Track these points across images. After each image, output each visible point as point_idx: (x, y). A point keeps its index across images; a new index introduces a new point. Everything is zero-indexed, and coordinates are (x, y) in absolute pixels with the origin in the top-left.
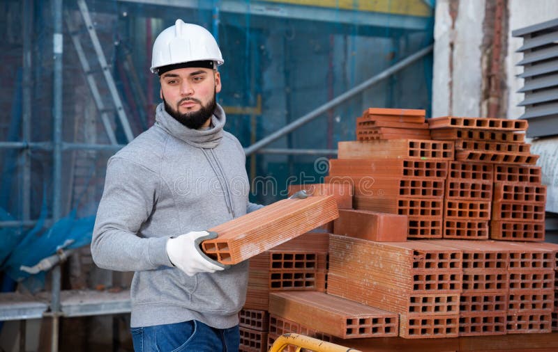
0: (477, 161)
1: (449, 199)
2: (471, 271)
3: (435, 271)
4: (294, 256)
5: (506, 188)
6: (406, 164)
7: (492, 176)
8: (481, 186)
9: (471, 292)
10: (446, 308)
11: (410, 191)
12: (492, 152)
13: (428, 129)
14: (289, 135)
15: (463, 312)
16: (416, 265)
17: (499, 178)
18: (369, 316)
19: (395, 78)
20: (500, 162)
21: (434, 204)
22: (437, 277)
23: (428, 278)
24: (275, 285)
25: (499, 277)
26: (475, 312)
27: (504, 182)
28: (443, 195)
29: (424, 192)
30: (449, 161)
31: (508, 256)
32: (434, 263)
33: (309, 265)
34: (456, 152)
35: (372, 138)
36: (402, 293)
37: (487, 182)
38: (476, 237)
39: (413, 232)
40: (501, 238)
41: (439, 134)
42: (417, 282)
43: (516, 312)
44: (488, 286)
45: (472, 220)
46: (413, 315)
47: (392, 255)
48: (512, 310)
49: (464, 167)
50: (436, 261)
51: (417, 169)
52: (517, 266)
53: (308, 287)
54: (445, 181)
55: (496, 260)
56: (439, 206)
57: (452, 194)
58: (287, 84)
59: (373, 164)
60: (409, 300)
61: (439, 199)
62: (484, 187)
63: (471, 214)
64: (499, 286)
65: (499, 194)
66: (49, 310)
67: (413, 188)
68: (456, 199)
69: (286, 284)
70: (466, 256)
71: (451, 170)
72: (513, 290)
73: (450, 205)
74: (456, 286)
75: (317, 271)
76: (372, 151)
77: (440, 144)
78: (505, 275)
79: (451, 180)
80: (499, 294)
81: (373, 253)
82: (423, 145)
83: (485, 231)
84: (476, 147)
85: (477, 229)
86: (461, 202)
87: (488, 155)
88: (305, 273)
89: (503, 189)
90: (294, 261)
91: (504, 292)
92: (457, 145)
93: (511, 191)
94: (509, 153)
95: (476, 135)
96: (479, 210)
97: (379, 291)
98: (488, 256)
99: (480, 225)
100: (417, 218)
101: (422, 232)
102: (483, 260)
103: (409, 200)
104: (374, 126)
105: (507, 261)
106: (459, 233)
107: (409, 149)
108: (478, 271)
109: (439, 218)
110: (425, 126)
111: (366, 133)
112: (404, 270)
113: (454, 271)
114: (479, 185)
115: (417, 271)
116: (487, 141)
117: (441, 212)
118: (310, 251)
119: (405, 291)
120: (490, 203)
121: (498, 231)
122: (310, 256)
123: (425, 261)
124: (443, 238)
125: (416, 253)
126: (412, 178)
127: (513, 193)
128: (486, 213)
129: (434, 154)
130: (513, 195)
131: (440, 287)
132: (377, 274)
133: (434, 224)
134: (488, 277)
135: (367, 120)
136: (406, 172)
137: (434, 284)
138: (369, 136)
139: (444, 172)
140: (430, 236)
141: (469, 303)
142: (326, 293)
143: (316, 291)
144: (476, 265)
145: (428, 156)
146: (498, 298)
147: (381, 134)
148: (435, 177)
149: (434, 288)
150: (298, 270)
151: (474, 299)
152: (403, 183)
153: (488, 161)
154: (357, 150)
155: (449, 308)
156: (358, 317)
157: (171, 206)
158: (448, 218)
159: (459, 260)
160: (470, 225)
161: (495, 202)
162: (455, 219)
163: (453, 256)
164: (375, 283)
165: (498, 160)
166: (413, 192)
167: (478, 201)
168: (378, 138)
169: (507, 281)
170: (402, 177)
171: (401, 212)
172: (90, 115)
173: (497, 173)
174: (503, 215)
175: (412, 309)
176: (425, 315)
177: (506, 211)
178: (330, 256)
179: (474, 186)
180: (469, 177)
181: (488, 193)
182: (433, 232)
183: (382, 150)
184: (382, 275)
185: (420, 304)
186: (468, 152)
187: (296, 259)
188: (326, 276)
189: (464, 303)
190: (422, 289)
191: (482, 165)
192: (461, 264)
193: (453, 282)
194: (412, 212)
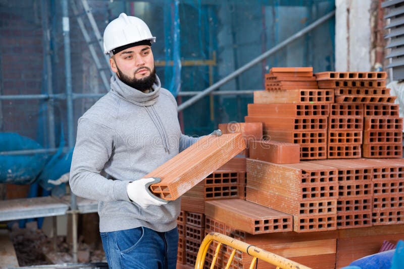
0: (350, 103)
1: (331, 131)
2: (345, 183)
3: (318, 184)
4: (222, 175)
5: (373, 121)
6: (299, 107)
7: (363, 113)
8: (354, 120)
9: (345, 197)
10: (327, 210)
11: (302, 126)
12: (362, 96)
13: (316, 81)
14: (237, 78)
15: (340, 212)
16: (304, 181)
17: (368, 113)
18: (271, 218)
19: (310, 35)
20: (368, 102)
21: (320, 135)
22: (320, 189)
23: (313, 189)
24: (209, 196)
25: (366, 186)
26: (349, 211)
27: (372, 116)
28: (326, 128)
29: (313, 127)
30: (330, 103)
31: (372, 171)
32: (317, 179)
33: (233, 181)
34: (335, 97)
35: (276, 89)
36: (295, 200)
37: (359, 117)
38: (352, 156)
39: (305, 155)
40: (370, 156)
41: (323, 84)
42: (305, 193)
43: (379, 210)
44: (358, 193)
45: (348, 145)
46: (303, 216)
47: (287, 174)
48: (376, 209)
49: (342, 107)
50: (318, 177)
51: (307, 110)
52: (379, 178)
53: (233, 196)
54: (328, 118)
55: (363, 174)
56: (324, 136)
57: (333, 127)
58: (234, 42)
59: (276, 108)
60: (299, 206)
61: (324, 131)
62: (357, 121)
63: (348, 141)
64: (366, 192)
65: (368, 126)
66: (70, 209)
67: (304, 124)
68: (336, 131)
69: (217, 195)
70: (340, 172)
71: (332, 110)
72: (376, 194)
73: (332, 135)
74: (334, 194)
75: (239, 184)
76: (276, 97)
77: (323, 92)
78: (370, 184)
79: (332, 117)
80: (366, 198)
81: (275, 172)
82: (311, 93)
83: (358, 152)
84: (350, 92)
85: (352, 151)
86: (340, 132)
87: (359, 98)
88: (230, 186)
89: (370, 121)
90: (222, 178)
91: (369, 197)
92: (336, 92)
93: (377, 122)
94: (374, 96)
95: (350, 84)
96: (353, 137)
97: (280, 199)
98: (357, 172)
99: (355, 148)
100: (308, 145)
101: (312, 155)
102: (353, 175)
103: (301, 133)
104: (277, 80)
105: (371, 174)
106: (339, 154)
107: (301, 96)
108: (349, 183)
109: (324, 145)
110: (313, 78)
111: (271, 85)
112: (296, 185)
113: (332, 183)
114: (353, 120)
115: (305, 185)
116: (358, 88)
117: (326, 140)
118: (234, 171)
119: (296, 199)
120: (361, 132)
121: (368, 152)
122: (234, 175)
123: (311, 178)
124: (327, 159)
125: (304, 172)
126: (303, 117)
127: (378, 124)
128: (359, 139)
129: (319, 99)
130: (378, 126)
131: (322, 195)
132: (278, 187)
133: (320, 149)
134: (358, 187)
135: (271, 76)
136: (299, 113)
137: (318, 194)
138: (274, 87)
139: (327, 112)
140: (317, 157)
141: (344, 205)
142: (245, 200)
143: (238, 198)
144: (348, 178)
145: (315, 101)
146: (365, 201)
147: (281, 86)
148: (321, 115)
149: (317, 196)
150: (226, 185)
151: (348, 202)
152: (297, 121)
153: (359, 102)
154: (266, 97)
155: (329, 210)
156: (263, 219)
157: (125, 151)
158: (330, 144)
159: (336, 176)
160: (347, 148)
161: (365, 131)
162: (336, 144)
163: (331, 173)
164: (277, 193)
165: (366, 101)
166: (304, 127)
167: (353, 131)
168: (279, 89)
169: (372, 189)
170: (296, 117)
171: (296, 142)
172: (93, 73)
173: (366, 110)
174: (372, 140)
175: (302, 212)
176: (311, 216)
177: (373, 137)
178: (248, 174)
179: (349, 121)
180: (346, 114)
181: (360, 125)
182: (320, 155)
183: (282, 97)
184: (281, 188)
185: (308, 208)
186: (344, 97)
187: (224, 177)
188: (245, 188)
189: (340, 206)
190: (309, 197)
191: (355, 105)
192: (337, 178)
193: (332, 191)
194: (304, 141)
